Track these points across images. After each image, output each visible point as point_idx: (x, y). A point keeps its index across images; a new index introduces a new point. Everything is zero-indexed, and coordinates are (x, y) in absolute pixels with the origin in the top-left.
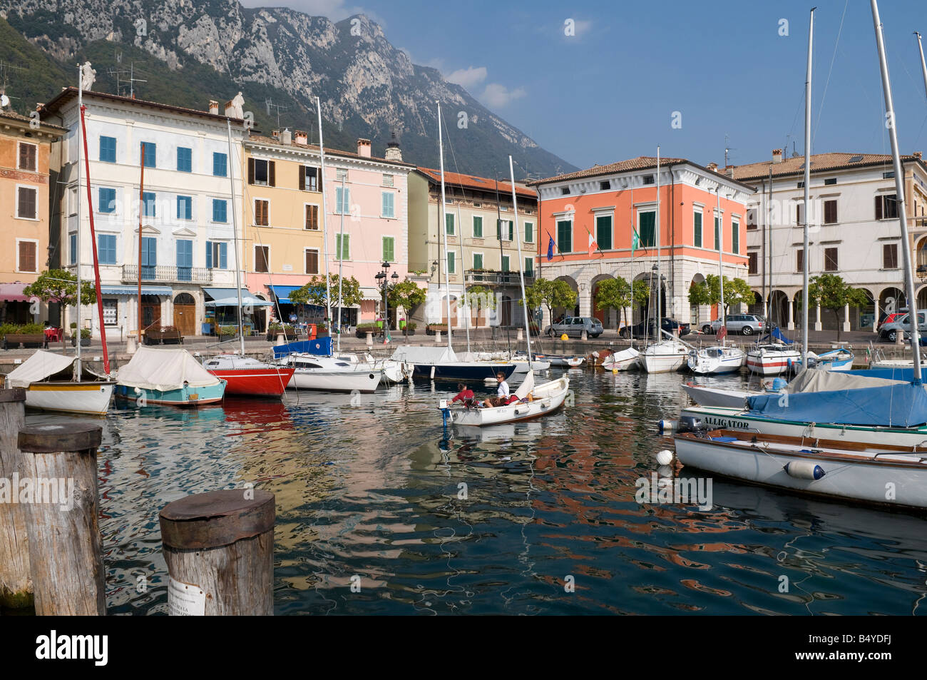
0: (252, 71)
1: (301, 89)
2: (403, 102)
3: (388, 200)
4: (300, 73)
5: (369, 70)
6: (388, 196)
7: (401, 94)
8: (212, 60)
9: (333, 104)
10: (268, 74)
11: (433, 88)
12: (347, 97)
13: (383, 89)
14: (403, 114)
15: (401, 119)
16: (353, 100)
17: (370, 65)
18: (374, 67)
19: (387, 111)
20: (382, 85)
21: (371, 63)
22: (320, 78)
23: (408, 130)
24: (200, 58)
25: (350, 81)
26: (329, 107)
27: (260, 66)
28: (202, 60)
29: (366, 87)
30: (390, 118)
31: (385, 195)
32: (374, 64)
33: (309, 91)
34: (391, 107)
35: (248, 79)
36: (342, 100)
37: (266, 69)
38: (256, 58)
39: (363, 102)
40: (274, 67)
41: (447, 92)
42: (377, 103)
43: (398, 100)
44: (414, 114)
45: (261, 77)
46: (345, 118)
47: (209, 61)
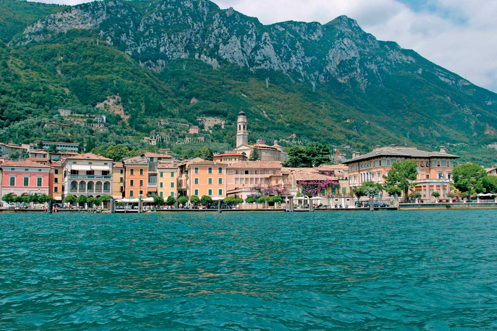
0: (261, 63)
1: (295, 68)
2: (367, 66)
4: (295, 59)
5: (344, 49)
7: (366, 62)
8: (237, 60)
9: (319, 73)
10: (271, 63)
11: (391, 55)
13: (353, 60)
14: (367, 74)
15: (365, 77)
16: (333, 69)
17: (345, 47)
18: (347, 48)
19: (356, 73)
20: (353, 57)
21: (345, 45)
22: (311, 59)
23: (370, 84)
24: (230, 60)
25: (331, 58)
27: (266, 59)
28: (231, 61)
29: (342, 60)
30: (358, 77)
32: (348, 46)
33: (301, 68)
34: (359, 70)
35: (259, 67)
36: (324, 71)
37: (269, 61)
38: (264, 55)
39: (340, 70)
40: (275, 59)
41: (401, 56)
42: (349, 69)
43: (363, 65)
44: (375, 73)
45: (266, 65)
46: (326, 81)
47: (235, 61)
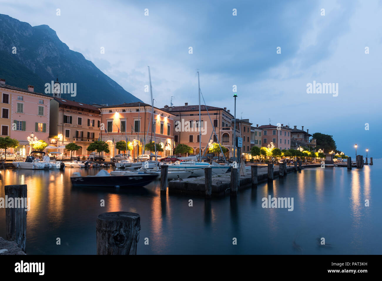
2: (65, 65)
3: (41, 110)
6: (41, 108)
7: (64, 62)
9: (31, 62)
12: (38, 59)
13: (55, 58)
15: (64, 72)
16: (41, 61)
17: (50, 48)
18: (52, 49)
19: (57, 68)
21: (50, 46)
22: (25, 50)
25: (40, 53)
26: (29, 62)
29: (48, 56)
30: (59, 71)
31: (40, 107)
32: (52, 47)
34: (59, 66)
36: (35, 60)
39: (46, 62)
42: (52, 64)
43: (63, 64)
46: (37, 68)
